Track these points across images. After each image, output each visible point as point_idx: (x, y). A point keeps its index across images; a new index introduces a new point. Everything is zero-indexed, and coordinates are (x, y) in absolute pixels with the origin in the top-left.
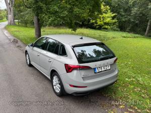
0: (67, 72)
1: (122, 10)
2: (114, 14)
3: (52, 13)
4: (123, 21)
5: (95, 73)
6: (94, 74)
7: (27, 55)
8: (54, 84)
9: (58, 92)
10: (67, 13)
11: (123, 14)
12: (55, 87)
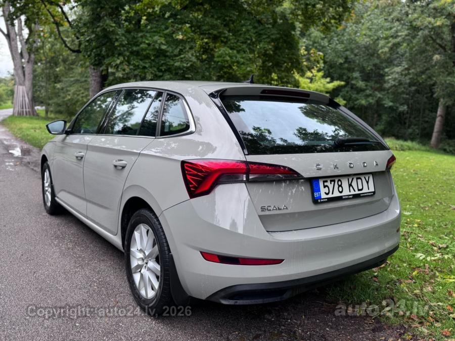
0: (193, 195)
1: (356, 74)
2: (336, 83)
3: (147, 57)
4: (362, 106)
5: (316, 201)
6: (313, 207)
7: (47, 174)
8: (134, 263)
9: (151, 294)
10: (194, 59)
11: (361, 84)
12: (137, 277)
